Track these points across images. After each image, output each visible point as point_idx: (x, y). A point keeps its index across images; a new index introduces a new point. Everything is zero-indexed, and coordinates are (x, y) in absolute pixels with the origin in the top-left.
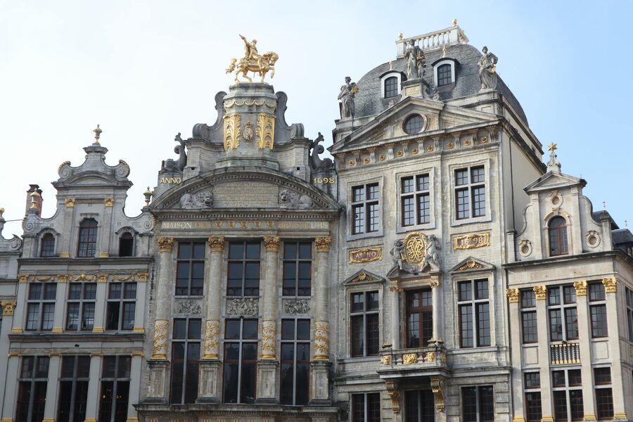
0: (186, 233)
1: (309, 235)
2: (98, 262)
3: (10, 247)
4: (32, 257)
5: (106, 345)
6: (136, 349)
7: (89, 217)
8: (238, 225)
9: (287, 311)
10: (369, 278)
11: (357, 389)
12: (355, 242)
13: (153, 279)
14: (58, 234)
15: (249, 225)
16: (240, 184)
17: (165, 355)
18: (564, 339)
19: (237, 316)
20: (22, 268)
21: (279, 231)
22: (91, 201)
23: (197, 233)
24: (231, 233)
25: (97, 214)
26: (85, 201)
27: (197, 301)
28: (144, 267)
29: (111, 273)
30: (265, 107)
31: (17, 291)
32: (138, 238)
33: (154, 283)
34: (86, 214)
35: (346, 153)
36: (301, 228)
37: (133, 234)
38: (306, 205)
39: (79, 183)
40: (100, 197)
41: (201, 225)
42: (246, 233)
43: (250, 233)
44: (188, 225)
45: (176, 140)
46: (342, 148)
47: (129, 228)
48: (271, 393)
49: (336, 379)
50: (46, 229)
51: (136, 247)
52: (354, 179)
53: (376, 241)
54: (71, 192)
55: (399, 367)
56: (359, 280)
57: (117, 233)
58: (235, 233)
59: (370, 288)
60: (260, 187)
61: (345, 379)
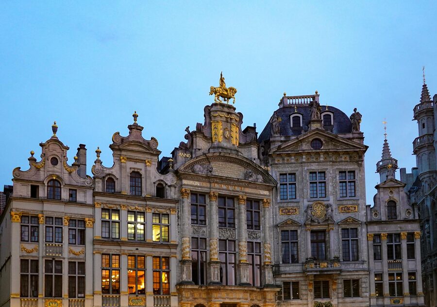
0: (197, 188)
1: (260, 197)
2: (145, 199)
3: (86, 183)
4: (101, 191)
5: (154, 250)
6: (173, 253)
7: (136, 170)
8: (224, 187)
9: (249, 237)
10: (294, 223)
11: (287, 280)
12: (283, 204)
13: (178, 213)
14: (117, 179)
15: (231, 188)
16: (224, 163)
17: (189, 257)
18: (395, 259)
19: (225, 238)
20: (96, 198)
21: (246, 193)
22: (136, 161)
23: (203, 189)
24: (221, 191)
25: (141, 170)
26: (132, 160)
27: (203, 228)
28: (173, 205)
29: (154, 207)
30: (234, 120)
31: (94, 212)
32: (167, 187)
33: (179, 216)
34: (134, 168)
35: (278, 154)
36: (256, 193)
37: (164, 185)
38: (261, 181)
39: (128, 148)
40: (142, 158)
41: (205, 184)
42: (229, 192)
43: (231, 192)
44: (197, 183)
45: (186, 130)
46: (276, 151)
47: (162, 181)
48: (247, 280)
49: (277, 274)
50: (109, 174)
51: (167, 193)
52: (281, 170)
53: (295, 204)
54: (123, 153)
55: (318, 269)
56: (287, 224)
57: (154, 183)
58: (224, 191)
59: (293, 228)
60: (235, 167)
61: (281, 274)
